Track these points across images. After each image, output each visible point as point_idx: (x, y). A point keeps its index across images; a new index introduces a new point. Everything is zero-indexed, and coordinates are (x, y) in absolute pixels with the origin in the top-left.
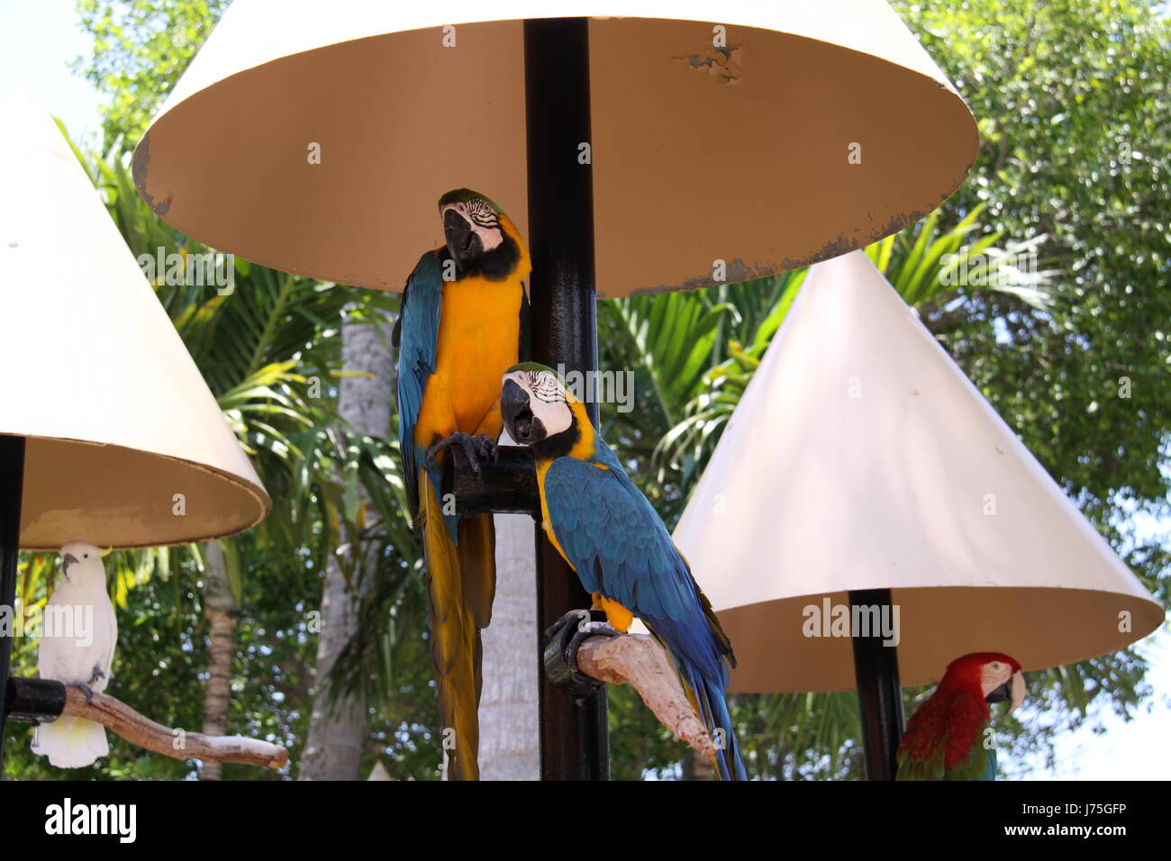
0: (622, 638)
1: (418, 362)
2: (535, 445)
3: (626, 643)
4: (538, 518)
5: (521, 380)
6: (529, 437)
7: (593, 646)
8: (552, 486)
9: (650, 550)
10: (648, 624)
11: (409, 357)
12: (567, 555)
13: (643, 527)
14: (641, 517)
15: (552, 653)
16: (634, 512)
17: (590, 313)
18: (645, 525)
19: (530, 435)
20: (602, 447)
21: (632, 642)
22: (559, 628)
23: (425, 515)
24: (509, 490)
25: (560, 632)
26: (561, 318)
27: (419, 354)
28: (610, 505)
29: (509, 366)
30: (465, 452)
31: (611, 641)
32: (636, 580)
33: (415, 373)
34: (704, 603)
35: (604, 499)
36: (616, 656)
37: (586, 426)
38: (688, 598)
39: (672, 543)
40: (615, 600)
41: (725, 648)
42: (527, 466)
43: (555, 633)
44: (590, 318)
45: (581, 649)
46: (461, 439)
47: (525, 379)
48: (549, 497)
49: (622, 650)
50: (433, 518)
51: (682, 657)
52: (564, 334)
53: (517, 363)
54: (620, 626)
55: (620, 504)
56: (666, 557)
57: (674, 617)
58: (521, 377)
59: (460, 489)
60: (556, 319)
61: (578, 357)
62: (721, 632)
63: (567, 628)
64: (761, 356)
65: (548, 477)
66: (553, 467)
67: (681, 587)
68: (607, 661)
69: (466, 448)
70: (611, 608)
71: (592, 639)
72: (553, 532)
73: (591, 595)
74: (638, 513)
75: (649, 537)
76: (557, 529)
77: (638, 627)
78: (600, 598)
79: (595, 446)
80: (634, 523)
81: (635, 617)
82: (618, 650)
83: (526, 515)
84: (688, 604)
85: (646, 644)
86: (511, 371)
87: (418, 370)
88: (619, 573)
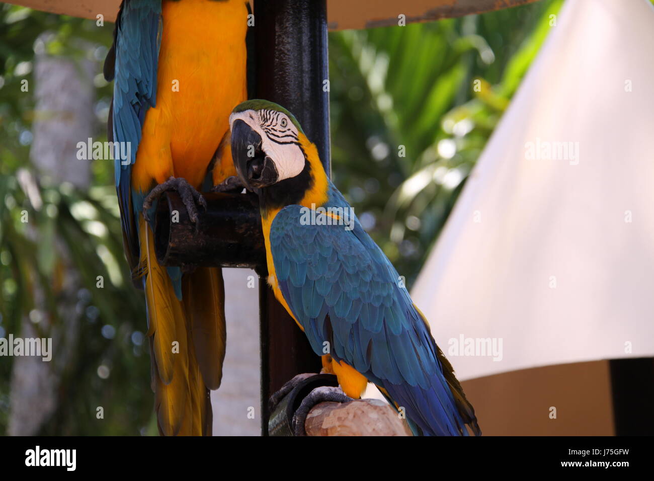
0: (355, 404)
1: (137, 94)
2: (266, 187)
3: (359, 409)
4: (263, 272)
5: (252, 119)
6: (261, 179)
7: (323, 413)
8: (279, 237)
9: (386, 308)
10: (383, 390)
11: (126, 89)
12: (294, 314)
13: (378, 283)
14: (376, 272)
15: (278, 421)
16: (369, 266)
17: (321, 46)
18: (380, 280)
19: (262, 177)
20: (334, 195)
21: (366, 408)
22: (285, 394)
23: (146, 265)
24: (231, 242)
25: (286, 398)
26: (288, 51)
27: (138, 85)
28: (341, 257)
29: (237, 103)
30: (181, 199)
31: (343, 407)
32: (371, 340)
33: (133, 106)
34: (445, 367)
35: (335, 252)
36: (347, 423)
37: (318, 172)
38: (428, 361)
39: (410, 301)
40: (347, 362)
41: (467, 416)
42: (251, 215)
43: (280, 399)
44: (321, 52)
45: (309, 416)
46: (177, 185)
47: (256, 119)
48: (275, 249)
49: (354, 416)
50: (155, 268)
51: (420, 426)
52: (292, 69)
53: (245, 101)
54: (354, 392)
55: (354, 256)
56: (404, 317)
57: (412, 382)
58: (251, 117)
59: (176, 240)
60: (283, 53)
61: (307, 95)
62: (465, 399)
63: (294, 394)
64: (511, 96)
65: (274, 227)
66: (280, 216)
67: (420, 350)
68: (339, 429)
69: (184, 195)
70: (343, 371)
71: (322, 405)
72: (279, 288)
73: (321, 357)
74: (374, 267)
75: (385, 294)
76: (283, 284)
77: (372, 392)
78: (330, 361)
79: (328, 194)
80: (368, 278)
81: (369, 382)
82: (351, 416)
83: (250, 269)
84: (428, 368)
85: (381, 410)
86: (239, 110)
87: (137, 103)
88: (351, 334)
